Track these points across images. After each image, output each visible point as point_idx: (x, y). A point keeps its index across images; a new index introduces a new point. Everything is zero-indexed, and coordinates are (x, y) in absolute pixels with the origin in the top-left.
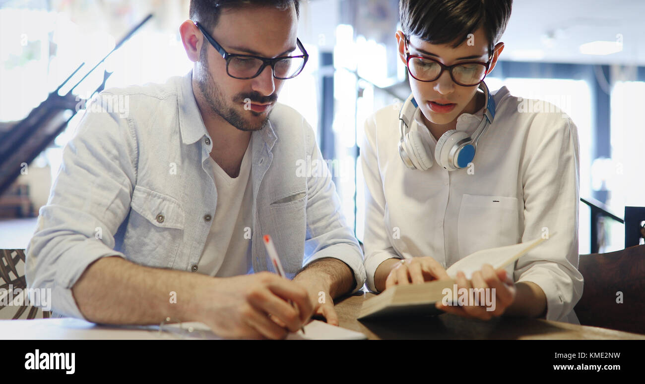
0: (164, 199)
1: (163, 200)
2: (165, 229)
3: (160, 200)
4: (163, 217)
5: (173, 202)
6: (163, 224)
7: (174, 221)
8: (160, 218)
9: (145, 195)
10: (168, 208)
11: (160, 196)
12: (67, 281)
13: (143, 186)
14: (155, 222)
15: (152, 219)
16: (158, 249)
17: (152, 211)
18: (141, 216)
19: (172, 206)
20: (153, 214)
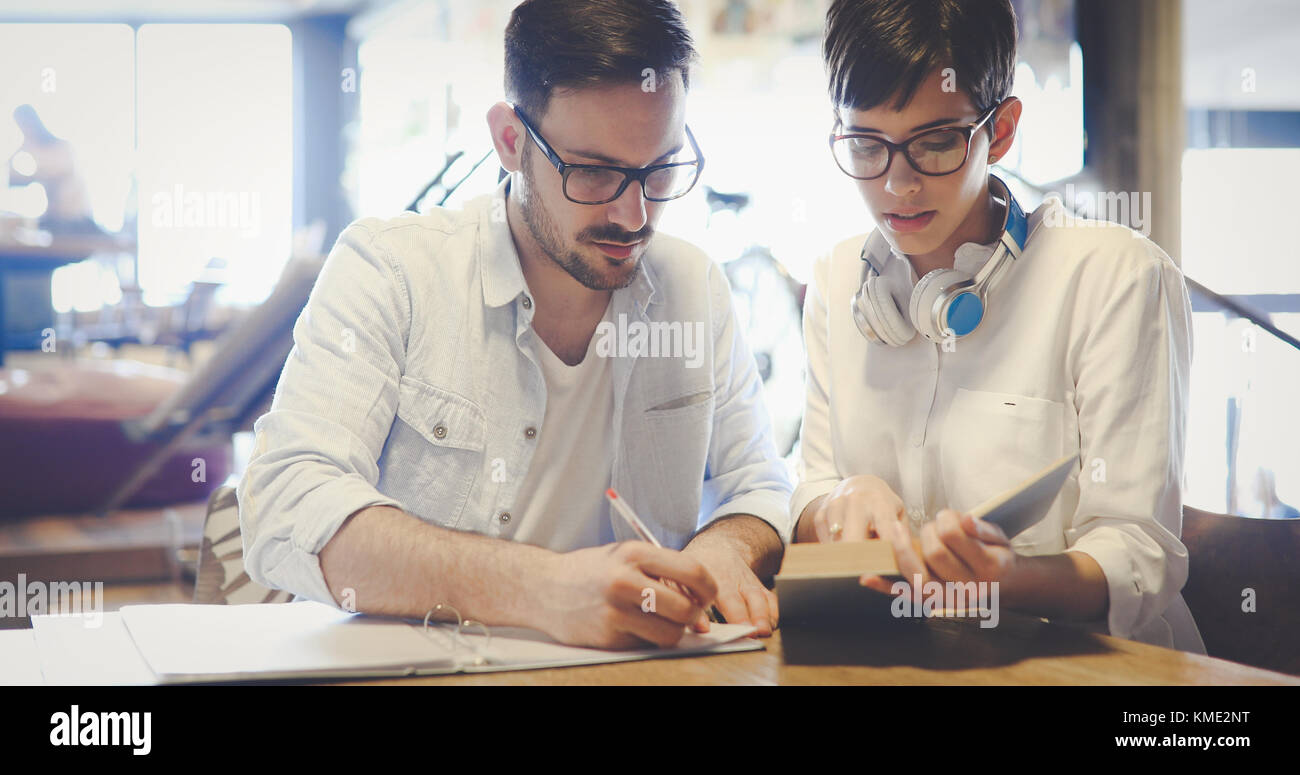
0: (448, 400)
1: (446, 402)
2: (449, 450)
3: (441, 401)
4: (444, 430)
5: (464, 405)
6: (444, 441)
7: (465, 437)
8: (440, 430)
9: (415, 392)
10: (455, 413)
11: (441, 393)
12: (313, 541)
13: (413, 377)
14: (431, 438)
15: (426, 432)
16: (435, 483)
17: (427, 418)
18: (408, 426)
19: (462, 411)
20: (427, 424)
